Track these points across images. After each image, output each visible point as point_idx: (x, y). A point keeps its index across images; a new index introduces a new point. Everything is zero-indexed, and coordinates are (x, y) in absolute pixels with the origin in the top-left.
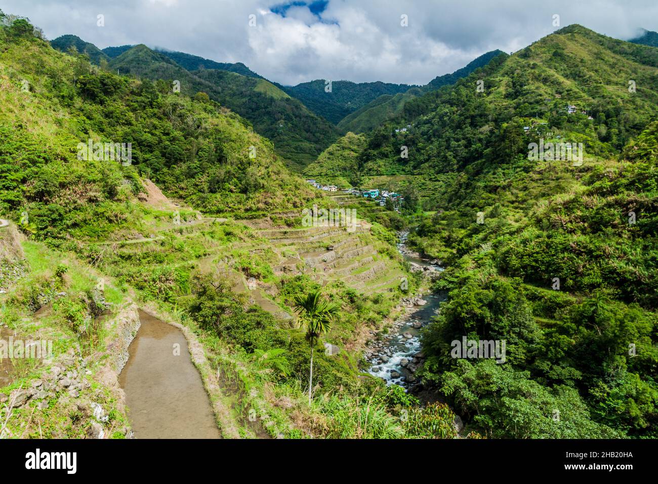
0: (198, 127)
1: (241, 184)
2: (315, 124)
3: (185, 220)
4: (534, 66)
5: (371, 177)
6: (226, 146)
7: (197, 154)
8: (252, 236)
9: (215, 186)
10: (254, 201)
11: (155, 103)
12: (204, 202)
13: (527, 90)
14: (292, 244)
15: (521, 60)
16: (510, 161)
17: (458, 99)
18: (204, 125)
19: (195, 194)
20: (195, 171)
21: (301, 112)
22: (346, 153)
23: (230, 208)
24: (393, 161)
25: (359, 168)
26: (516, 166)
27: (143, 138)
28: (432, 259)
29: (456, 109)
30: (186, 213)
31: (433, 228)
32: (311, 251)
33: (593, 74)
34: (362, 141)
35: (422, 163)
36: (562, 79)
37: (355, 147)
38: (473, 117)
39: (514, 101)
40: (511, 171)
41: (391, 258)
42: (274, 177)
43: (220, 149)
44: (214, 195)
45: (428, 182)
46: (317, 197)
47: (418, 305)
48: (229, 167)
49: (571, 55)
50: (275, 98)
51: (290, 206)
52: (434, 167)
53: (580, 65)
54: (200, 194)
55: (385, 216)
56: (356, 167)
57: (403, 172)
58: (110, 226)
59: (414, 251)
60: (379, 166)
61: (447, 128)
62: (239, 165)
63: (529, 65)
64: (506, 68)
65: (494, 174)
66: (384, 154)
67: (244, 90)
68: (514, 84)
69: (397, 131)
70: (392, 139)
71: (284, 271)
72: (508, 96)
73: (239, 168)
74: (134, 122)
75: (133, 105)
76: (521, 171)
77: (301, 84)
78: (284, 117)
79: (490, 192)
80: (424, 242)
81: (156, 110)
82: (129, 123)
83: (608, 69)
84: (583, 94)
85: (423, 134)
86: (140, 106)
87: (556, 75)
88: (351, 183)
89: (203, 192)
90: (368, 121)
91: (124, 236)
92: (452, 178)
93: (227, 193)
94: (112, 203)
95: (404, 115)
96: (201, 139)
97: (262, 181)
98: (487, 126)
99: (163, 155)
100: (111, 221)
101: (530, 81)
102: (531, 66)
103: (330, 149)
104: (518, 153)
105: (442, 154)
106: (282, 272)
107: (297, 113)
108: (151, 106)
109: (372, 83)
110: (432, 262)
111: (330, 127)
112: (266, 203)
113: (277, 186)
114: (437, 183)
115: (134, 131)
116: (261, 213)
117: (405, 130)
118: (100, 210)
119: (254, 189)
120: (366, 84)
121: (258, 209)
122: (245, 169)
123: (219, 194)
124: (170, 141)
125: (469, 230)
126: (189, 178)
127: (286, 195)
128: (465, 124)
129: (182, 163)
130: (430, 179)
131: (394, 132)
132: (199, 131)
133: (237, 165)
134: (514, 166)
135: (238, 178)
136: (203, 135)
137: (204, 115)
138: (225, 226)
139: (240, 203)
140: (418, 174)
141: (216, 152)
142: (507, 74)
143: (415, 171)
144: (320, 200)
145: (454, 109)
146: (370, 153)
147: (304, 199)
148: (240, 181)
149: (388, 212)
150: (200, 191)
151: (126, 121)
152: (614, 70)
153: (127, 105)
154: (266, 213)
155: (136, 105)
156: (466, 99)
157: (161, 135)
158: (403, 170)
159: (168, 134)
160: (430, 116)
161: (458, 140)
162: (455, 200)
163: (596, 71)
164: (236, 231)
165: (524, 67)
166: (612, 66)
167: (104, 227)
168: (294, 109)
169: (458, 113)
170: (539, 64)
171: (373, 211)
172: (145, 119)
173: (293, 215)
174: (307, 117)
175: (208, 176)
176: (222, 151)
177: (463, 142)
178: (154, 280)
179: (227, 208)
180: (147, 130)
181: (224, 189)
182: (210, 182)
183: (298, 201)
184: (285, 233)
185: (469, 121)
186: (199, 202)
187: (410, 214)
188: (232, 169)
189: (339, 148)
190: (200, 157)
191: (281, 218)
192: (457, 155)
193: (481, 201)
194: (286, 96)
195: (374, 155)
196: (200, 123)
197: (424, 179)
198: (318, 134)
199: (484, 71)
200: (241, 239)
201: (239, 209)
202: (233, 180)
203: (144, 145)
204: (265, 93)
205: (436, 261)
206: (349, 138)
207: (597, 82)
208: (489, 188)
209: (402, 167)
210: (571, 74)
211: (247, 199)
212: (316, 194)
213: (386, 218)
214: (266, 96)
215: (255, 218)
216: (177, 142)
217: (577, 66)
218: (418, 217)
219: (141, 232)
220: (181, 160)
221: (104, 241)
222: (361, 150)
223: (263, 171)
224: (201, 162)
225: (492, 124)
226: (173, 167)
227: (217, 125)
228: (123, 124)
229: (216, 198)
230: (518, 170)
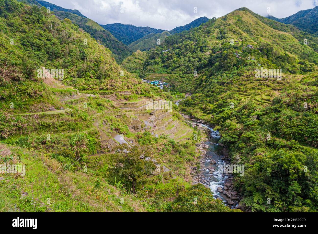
0: (69, 37)
1: (96, 73)
2: (118, 45)
3: (71, 95)
4: (229, 25)
5: (150, 74)
6: (86, 51)
7: (69, 54)
8: (113, 107)
9: (81, 74)
10: (105, 84)
11: (41, 21)
12: (74, 83)
13: (227, 36)
14: (130, 111)
15: (223, 21)
16: (229, 70)
17: (194, 38)
18: (72, 37)
19: (69, 78)
20: (69, 64)
21: (111, 38)
22: (137, 60)
23: (90, 87)
24: (161, 66)
25: (143, 69)
26: (233, 72)
27: (34, 41)
28: (198, 119)
29: (193, 42)
30: (71, 90)
31: (194, 102)
32: (141, 115)
33: (256, 31)
34: (145, 55)
35: (176, 68)
36: (242, 32)
37: (142, 58)
38: (201, 47)
39: (221, 41)
40: (230, 75)
41: (179, 119)
42: (115, 71)
43: (82, 52)
44: (80, 79)
45: (179, 78)
46: (139, 84)
47: (205, 148)
48: (89, 63)
49: (245, 21)
50: (97, 29)
51: (126, 88)
52: (182, 71)
53: (250, 26)
54: (72, 78)
55: (164, 95)
56: (142, 68)
57: (166, 72)
58: (30, 101)
59: (185, 114)
60: (154, 69)
61: (188, 52)
62: (95, 62)
63: (227, 24)
64: (216, 25)
65: (221, 76)
66: (157, 62)
67: (80, 23)
68: (221, 32)
69: (163, 51)
70: (161, 55)
71: (134, 129)
72: (218, 38)
73: (95, 64)
74: (27, 31)
75: (26, 20)
76: (236, 75)
77: (108, 24)
78: (102, 40)
79: (220, 85)
80: (191, 110)
81: (42, 25)
82: (24, 32)
83: (261, 29)
84: (252, 40)
85: (176, 54)
86: (31, 21)
87: (239, 30)
88: (139, 76)
89: (74, 77)
90: (143, 46)
91: (41, 108)
92: (191, 77)
93: (89, 78)
94: (31, 83)
95: (165, 43)
96: (71, 45)
97: (109, 73)
98: (208, 52)
99: (48, 53)
100: (31, 96)
101: (228, 32)
102: (228, 24)
103: (129, 58)
104: (233, 66)
105: (186, 64)
106: (133, 130)
107: (109, 39)
108: (38, 22)
109: (144, 27)
110: (198, 121)
111: (125, 47)
112: (112, 86)
113: (117, 76)
114: (184, 79)
115: (28, 37)
116: (109, 91)
117: (167, 51)
118: (23, 88)
119: (104, 77)
120: (141, 27)
121: (107, 89)
122: (98, 64)
123: (84, 79)
124: (51, 45)
125: (216, 105)
126: (64, 68)
127: (123, 81)
128: (197, 50)
129: (59, 59)
130: (180, 77)
131: (161, 51)
132: (70, 40)
133: (94, 63)
134: (232, 72)
135: (94, 70)
136: (72, 43)
137: (72, 31)
138: (96, 100)
139: (96, 85)
140: (174, 74)
141: (80, 53)
142: (217, 27)
143: (172, 72)
144: (140, 85)
145: (192, 42)
146: (149, 61)
147: (132, 84)
148: (96, 72)
149: (166, 93)
150: (71, 76)
151: (22, 30)
152: (263, 30)
153: (23, 20)
154: (112, 91)
155: (28, 20)
156: (197, 38)
157: (46, 40)
158: (166, 71)
159: (49, 40)
160: (180, 45)
161: (194, 58)
162: (199, 88)
163: (257, 30)
164: (104, 103)
165: (225, 24)
166: (263, 28)
167: (26, 101)
168: (107, 37)
169: (194, 45)
170: (231, 24)
171: (158, 92)
172: (34, 30)
173: (128, 93)
174: (114, 41)
175: (76, 68)
176: (84, 53)
177: (197, 59)
178: (71, 145)
179: (88, 88)
180: (36, 37)
181: (87, 76)
182: (77, 71)
183: (129, 85)
184: (125, 104)
185: (199, 49)
186: (71, 83)
187: (174, 94)
188: (91, 65)
189: (133, 58)
190: (71, 56)
191: (121, 95)
192: (194, 66)
193: (217, 90)
194: (103, 29)
195: (152, 63)
196: (70, 35)
197: (177, 76)
198: (119, 51)
199: (206, 25)
200: (107, 108)
201: (96, 88)
202: (92, 71)
203: (34, 46)
204: (92, 27)
205: (200, 121)
206: (138, 53)
207: (257, 35)
208: (219, 83)
209: (165, 70)
210: (246, 30)
211: (101, 83)
212: (138, 82)
213: (165, 96)
214: (92, 28)
215: (106, 94)
216: (56, 46)
217: (248, 27)
218: (178, 96)
219: (54, 105)
220: (59, 57)
221: (26, 112)
222: (145, 60)
223: (109, 67)
224: (72, 59)
225: (211, 51)
226: (54, 61)
227: (80, 38)
228: (20, 31)
229: (82, 81)
230: (234, 74)
